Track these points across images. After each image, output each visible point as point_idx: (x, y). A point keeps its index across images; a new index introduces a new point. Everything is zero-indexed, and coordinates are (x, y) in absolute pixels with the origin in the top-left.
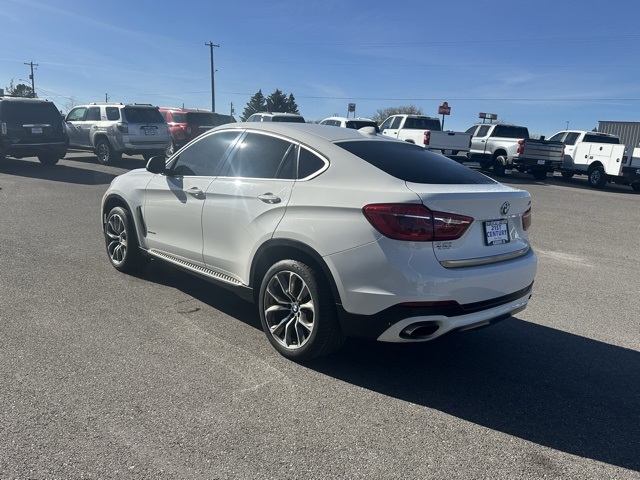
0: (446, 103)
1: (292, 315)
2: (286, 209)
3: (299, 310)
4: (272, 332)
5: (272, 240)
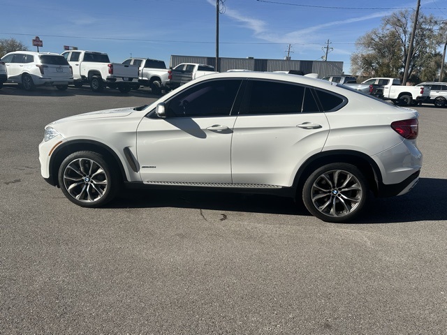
0: (37, 37)
1: (333, 197)
2: (329, 131)
3: (339, 192)
4: (320, 211)
5: (321, 153)
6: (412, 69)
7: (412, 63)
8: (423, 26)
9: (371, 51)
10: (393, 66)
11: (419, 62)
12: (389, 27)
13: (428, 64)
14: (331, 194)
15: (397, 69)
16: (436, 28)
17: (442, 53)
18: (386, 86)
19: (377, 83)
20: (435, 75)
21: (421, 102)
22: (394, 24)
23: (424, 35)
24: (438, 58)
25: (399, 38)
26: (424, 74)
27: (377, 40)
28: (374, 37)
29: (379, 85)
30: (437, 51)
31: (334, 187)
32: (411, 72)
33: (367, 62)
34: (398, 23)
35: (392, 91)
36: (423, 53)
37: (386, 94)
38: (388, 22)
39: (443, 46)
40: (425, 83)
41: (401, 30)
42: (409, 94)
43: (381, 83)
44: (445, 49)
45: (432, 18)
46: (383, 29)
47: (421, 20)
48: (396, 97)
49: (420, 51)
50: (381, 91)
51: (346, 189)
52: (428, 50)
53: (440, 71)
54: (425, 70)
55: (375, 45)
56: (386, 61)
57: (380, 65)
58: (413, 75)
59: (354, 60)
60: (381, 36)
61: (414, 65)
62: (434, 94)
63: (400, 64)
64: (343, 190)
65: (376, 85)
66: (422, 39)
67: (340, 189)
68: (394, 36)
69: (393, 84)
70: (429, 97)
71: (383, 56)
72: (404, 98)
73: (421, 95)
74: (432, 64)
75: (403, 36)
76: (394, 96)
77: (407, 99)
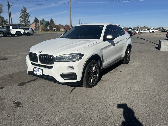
40: (24, 28)
62: (26, 32)
69: (12, 28)
76: (14, 33)
77: (19, 34)
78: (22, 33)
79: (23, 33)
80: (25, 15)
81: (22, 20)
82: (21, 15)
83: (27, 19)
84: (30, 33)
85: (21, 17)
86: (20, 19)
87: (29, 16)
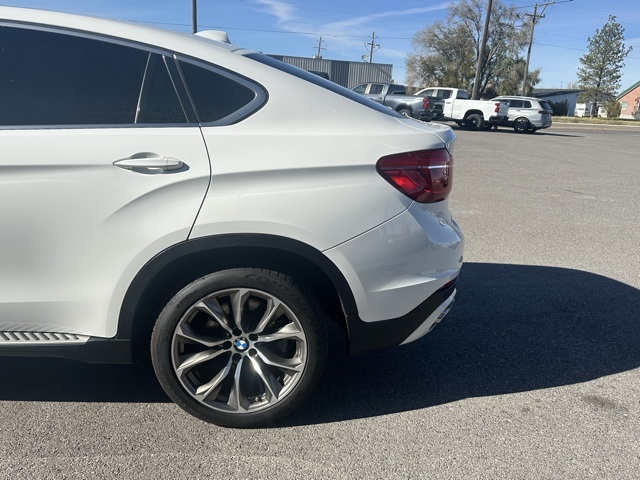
1: (237, 357)
2: (210, 180)
3: (252, 345)
4: (200, 399)
5: (188, 243)
6: (487, 80)
7: (487, 72)
8: (502, 21)
9: (433, 53)
10: (463, 75)
11: (496, 70)
12: (457, 19)
13: (508, 73)
14: (232, 349)
15: (468, 79)
16: (518, 24)
17: (525, 59)
18: (447, 100)
19: (434, 95)
20: (516, 89)
21: (496, 125)
22: (464, 15)
23: (502, 33)
24: (520, 65)
25: (471, 36)
26: (502, 87)
27: (441, 37)
28: (437, 32)
29: (437, 99)
30: (520, 56)
31: (237, 332)
32: (486, 84)
33: (429, 69)
34: (469, 14)
35: (456, 107)
36: (501, 58)
37: (447, 112)
38: (455, 12)
39: (526, 48)
40: (501, 97)
41: (473, 26)
42: (480, 113)
43: (441, 95)
44: (529, 52)
45: (513, 9)
46: (449, 22)
47: (499, 12)
48: (461, 117)
49: (498, 55)
50: (440, 107)
51: (268, 339)
52: (508, 54)
53: (523, 83)
54: (504, 82)
55: (439, 44)
56: (454, 67)
57: (445, 73)
58: (489, 89)
59: (411, 64)
60: (447, 31)
61: (490, 75)
62: (514, 114)
63: (471, 72)
64: (260, 339)
65: (434, 98)
66: (500, 39)
67: (253, 337)
68: (464, 32)
69: (458, 98)
70: (506, 118)
71: (449, 60)
72: (473, 119)
73: (495, 114)
74: (513, 73)
75: (475, 32)
76: (459, 115)
77: (477, 120)
78: (487, 118)
79: (492, 118)
80: (605, 52)
81: (588, 70)
82: (588, 53)
83: (611, 67)
84: (532, 120)
85: (588, 61)
86: (583, 66)
87: (621, 57)
